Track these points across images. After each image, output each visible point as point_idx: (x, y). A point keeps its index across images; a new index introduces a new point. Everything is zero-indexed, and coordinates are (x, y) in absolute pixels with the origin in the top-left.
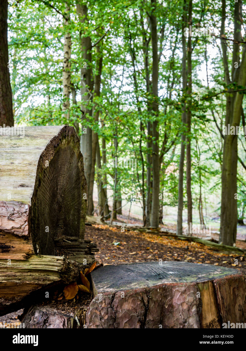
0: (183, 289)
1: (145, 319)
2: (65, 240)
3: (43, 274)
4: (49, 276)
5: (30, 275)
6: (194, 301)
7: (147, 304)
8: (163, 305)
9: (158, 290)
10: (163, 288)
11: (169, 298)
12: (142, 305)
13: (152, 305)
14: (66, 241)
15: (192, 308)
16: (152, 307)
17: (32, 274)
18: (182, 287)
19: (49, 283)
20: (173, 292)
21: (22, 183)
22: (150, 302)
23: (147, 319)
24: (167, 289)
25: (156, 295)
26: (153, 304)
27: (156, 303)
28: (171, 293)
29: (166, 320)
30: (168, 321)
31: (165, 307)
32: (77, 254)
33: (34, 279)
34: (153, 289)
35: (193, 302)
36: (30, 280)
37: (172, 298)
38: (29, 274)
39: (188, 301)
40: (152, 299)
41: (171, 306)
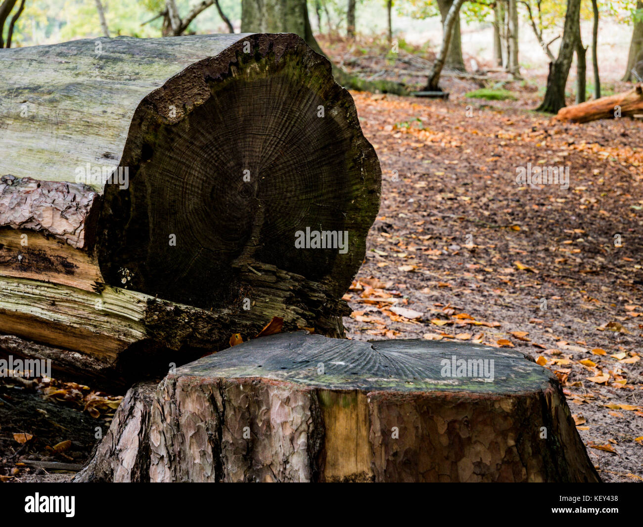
0: (286, 394)
1: (221, 438)
2: (251, 269)
3: (123, 323)
4: (131, 328)
5: (107, 322)
6: (302, 423)
7: (222, 410)
8: (252, 419)
9: (241, 387)
10: (252, 386)
11: (264, 408)
12: (212, 409)
13: (230, 414)
14: (254, 270)
15: (299, 437)
16: (231, 418)
17: (109, 319)
18: (284, 390)
19: (132, 340)
20: (271, 398)
21: (108, 150)
22: (228, 408)
23: (223, 440)
24: (258, 389)
25: (238, 395)
26: (232, 412)
27: (237, 411)
28: (266, 397)
29: (260, 449)
30: (263, 452)
31: (257, 424)
32: (271, 300)
33: (113, 330)
34: (231, 384)
35: (301, 425)
36: (109, 330)
37: (268, 410)
38: (106, 319)
39: (292, 422)
40: (230, 401)
41: (268, 424)
